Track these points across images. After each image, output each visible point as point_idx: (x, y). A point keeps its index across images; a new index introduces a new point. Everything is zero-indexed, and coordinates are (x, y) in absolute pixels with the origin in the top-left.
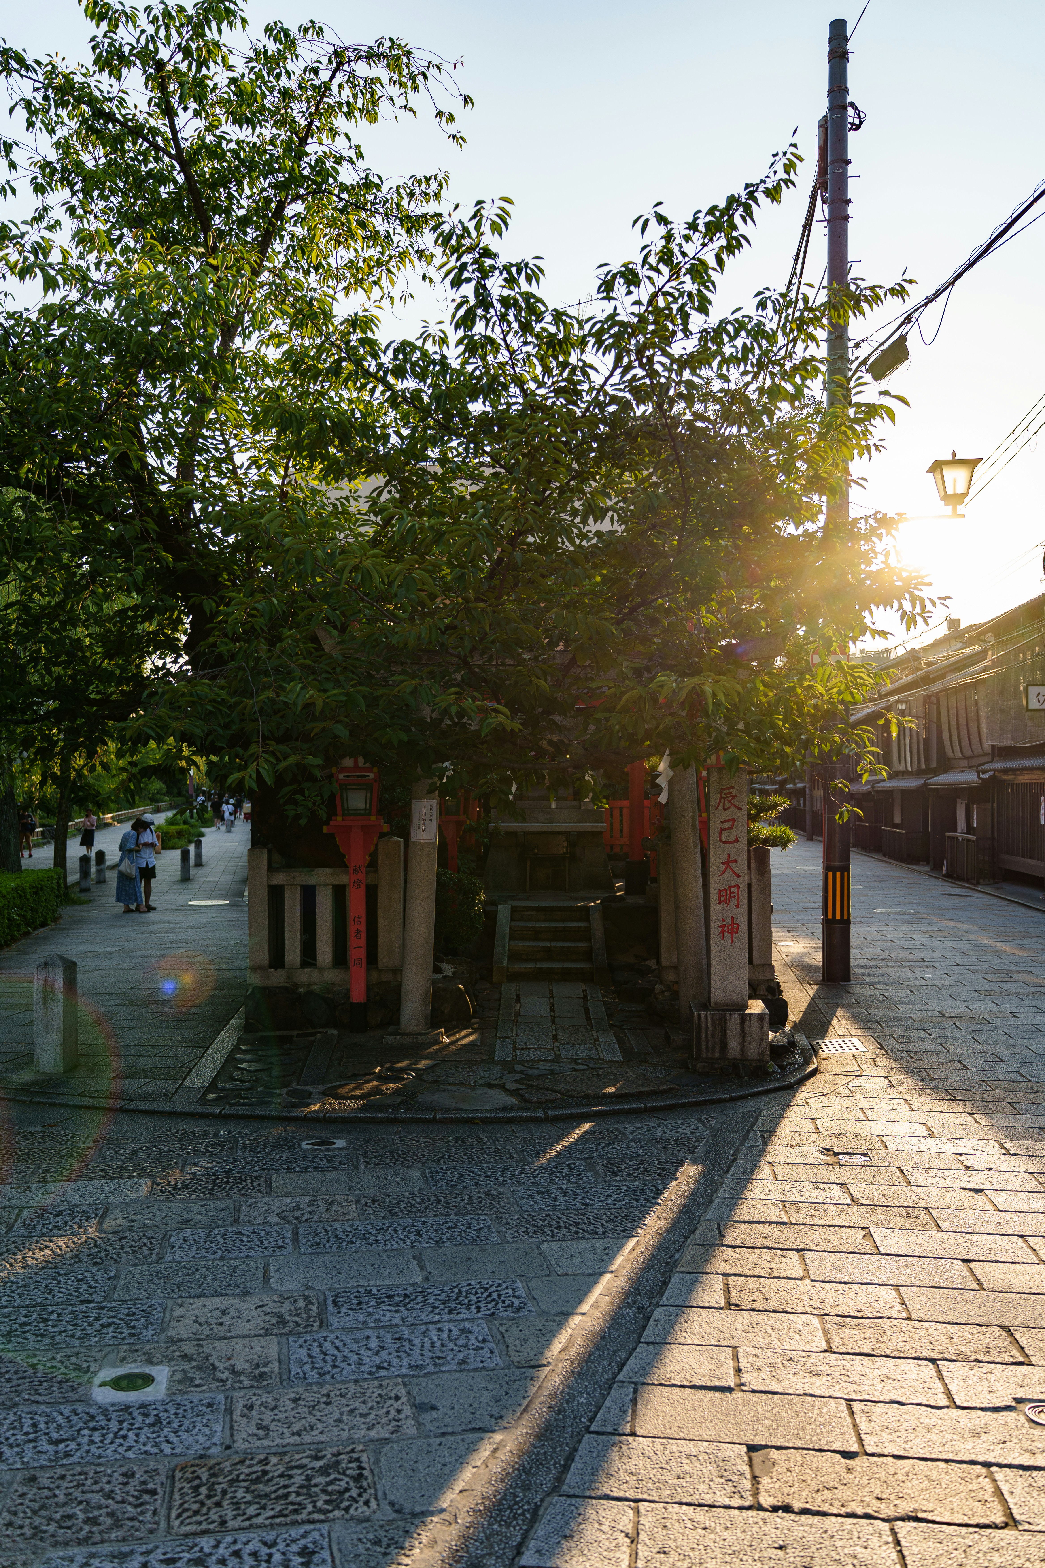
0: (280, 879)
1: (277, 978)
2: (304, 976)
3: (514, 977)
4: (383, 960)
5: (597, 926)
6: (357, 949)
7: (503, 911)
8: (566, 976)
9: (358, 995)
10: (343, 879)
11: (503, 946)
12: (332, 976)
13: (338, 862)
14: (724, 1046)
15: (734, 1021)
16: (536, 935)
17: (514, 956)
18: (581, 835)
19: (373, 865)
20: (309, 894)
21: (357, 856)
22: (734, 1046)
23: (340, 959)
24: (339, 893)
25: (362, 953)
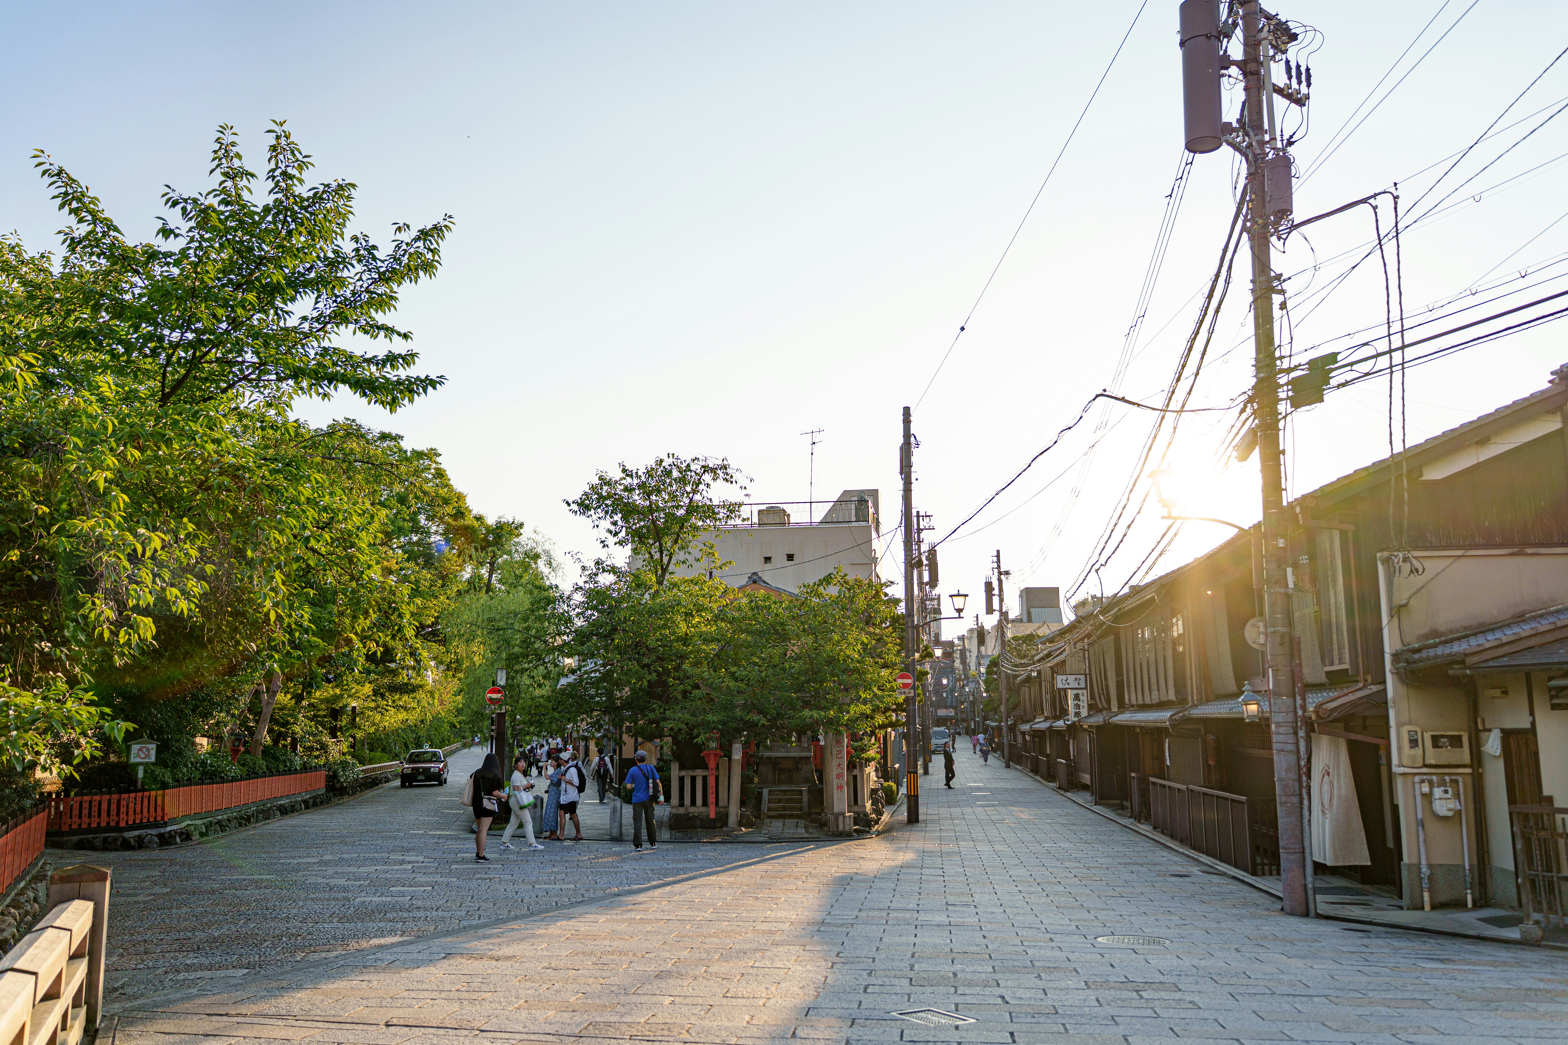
0: (683, 773)
1: (682, 811)
2: (692, 810)
3: (770, 817)
4: (721, 804)
5: (805, 797)
6: (711, 798)
7: (765, 791)
8: (791, 816)
9: (712, 815)
10: (706, 773)
11: (765, 805)
12: (703, 810)
13: (705, 767)
14: (838, 826)
15: (841, 818)
16: (779, 801)
17: (769, 809)
18: (801, 758)
19: (717, 768)
20: (693, 779)
21: (712, 764)
22: (841, 827)
23: (705, 803)
24: (705, 778)
25: (714, 800)
